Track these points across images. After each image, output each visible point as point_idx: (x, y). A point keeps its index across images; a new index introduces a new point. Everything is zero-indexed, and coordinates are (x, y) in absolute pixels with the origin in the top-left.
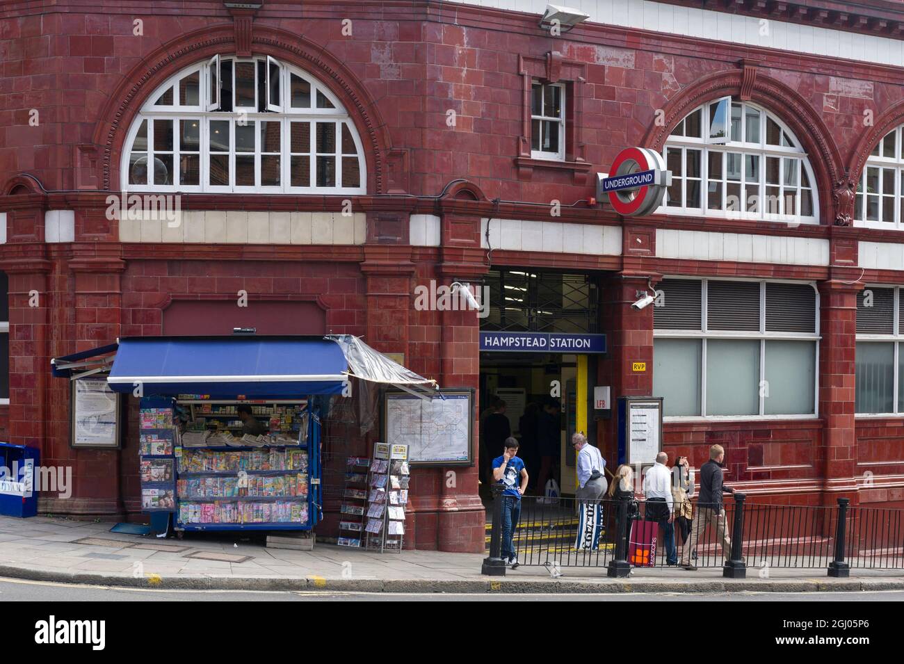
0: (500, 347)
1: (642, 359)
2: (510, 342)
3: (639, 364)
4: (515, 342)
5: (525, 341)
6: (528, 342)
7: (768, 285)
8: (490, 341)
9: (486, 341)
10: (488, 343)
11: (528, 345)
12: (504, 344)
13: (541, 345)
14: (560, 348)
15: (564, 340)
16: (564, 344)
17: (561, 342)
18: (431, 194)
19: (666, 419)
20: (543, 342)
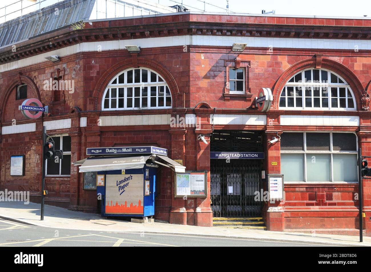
0: (221, 157)
1: (275, 161)
2: (226, 155)
3: (274, 163)
4: (227, 155)
5: (231, 155)
6: (232, 155)
7: (333, 133)
8: (218, 155)
9: (216, 155)
10: (217, 156)
11: (232, 156)
12: (223, 156)
13: (238, 156)
14: (245, 157)
15: (247, 154)
16: (247, 156)
17: (246, 155)
18: (192, 107)
19: (285, 183)
20: (238, 155)
